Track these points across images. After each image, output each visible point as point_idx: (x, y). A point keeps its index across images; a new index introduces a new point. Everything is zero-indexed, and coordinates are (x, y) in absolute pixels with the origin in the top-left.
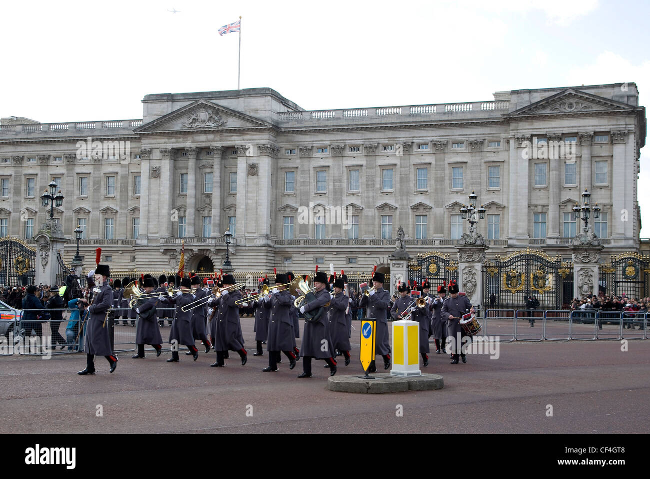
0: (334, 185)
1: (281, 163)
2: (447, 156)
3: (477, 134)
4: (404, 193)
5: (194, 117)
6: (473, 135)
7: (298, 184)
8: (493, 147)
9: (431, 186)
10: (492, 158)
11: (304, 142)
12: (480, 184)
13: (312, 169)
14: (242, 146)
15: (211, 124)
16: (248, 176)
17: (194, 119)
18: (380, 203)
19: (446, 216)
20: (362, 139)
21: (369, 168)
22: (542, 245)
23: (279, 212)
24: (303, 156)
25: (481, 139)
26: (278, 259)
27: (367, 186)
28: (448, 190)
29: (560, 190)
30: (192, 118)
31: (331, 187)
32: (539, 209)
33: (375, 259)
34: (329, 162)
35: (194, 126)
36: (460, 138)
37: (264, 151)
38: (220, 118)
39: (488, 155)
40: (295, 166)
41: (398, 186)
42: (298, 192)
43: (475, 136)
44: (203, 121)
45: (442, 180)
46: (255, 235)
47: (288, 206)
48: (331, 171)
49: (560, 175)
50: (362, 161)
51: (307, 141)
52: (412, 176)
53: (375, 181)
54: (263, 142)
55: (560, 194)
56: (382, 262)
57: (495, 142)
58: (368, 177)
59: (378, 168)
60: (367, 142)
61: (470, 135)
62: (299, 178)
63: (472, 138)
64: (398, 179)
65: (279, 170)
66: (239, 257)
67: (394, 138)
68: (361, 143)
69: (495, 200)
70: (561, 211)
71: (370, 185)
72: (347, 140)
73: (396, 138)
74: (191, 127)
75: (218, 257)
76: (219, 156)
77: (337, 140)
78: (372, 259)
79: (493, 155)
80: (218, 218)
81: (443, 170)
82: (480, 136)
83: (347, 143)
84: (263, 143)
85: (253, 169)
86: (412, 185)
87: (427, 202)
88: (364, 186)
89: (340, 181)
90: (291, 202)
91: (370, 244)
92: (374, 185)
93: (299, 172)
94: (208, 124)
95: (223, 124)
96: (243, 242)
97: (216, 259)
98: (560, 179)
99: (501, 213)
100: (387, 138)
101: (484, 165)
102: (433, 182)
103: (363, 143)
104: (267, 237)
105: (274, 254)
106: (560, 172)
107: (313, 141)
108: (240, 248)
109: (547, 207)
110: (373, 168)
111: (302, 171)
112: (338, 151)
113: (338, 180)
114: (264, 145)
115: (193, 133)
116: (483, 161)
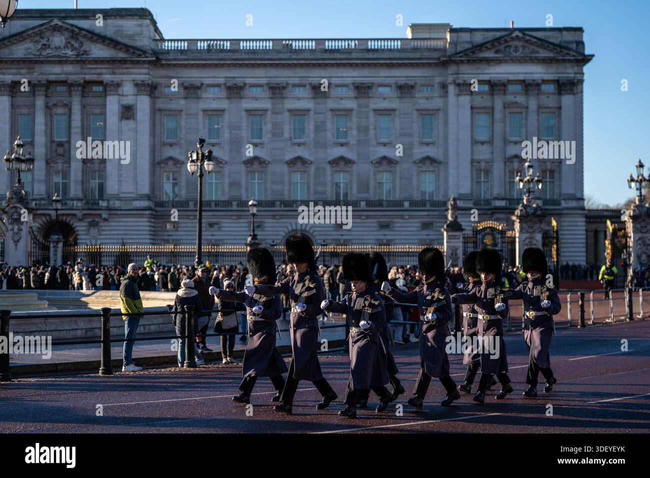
0: (230, 133)
1: (160, 104)
2: (372, 101)
3: (407, 77)
4: (320, 144)
5: (44, 41)
6: (403, 77)
7: (183, 132)
8: (426, 92)
9: (353, 136)
10: (424, 104)
11: (190, 78)
12: (411, 135)
13: (201, 113)
14: (112, 81)
15: (69, 52)
16: (121, 120)
17: (45, 45)
18: (290, 156)
19: (372, 172)
20: (266, 77)
21: (276, 113)
22: (488, 207)
23: (159, 166)
24: (189, 95)
25: (411, 83)
26: (159, 225)
27: (274, 135)
28: (373, 142)
29: (505, 144)
30: (41, 43)
31: (227, 135)
32: (483, 165)
33: (285, 225)
34: (224, 104)
35: (44, 53)
36: (387, 81)
37: (143, 88)
38: (82, 44)
39: (420, 101)
40: (179, 108)
41: (312, 135)
42: (183, 142)
43: (405, 79)
44: (57, 48)
45: (366, 130)
46: (133, 195)
47: (171, 158)
48: (226, 116)
49: (505, 127)
50: (267, 104)
51: (194, 78)
52: (329, 125)
53: (283, 129)
54: (142, 77)
55: (505, 149)
56: (294, 228)
57: (427, 86)
58: (275, 124)
59: (287, 113)
60: (274, 81)
61: (400, 77)
62: (183, 124)
63: (402, 81)
64: (312, 127)
65: (158, 113)
66: (112, 224)
67: (307, 77)
68: (265, 82)
69: (431, 154)
70: (507, 167)
71: (277, 133)
72: (246, 77)
73: (310, 77)
74: (41, 55)
75: (83, 224)
76: (79, 93)
77: (234, 78)
78: (282, 225)
79: (426, 101)
80: (80, 174)
81: (368, 118)
82: (411, 79)
83: (247, 82)
84: (142, 79)
85: (128, 112)
86: (329, 135)
87: (350, 155)
88: (269, 135)
89: (238, 128)
90: (174, 152)
91: (281, 206)
92: (282, 134)
93: (184, 117)
94: (65, 52)
95: (85, 52)
96: (117, 204)
97: (81, 226)
98: (505, 132)
99: (436, 169)
100: (298, 77)
101: (415, 112)
102: (355, 132)
103: (267, 82)
104: (148, 197)
105: (154, 218)
106: (505, 124)
107: (202, 78)
108: (114, 212)
109: (491, 164)
110: (282, 113)
111: (187, 115)
112: (235, 91)
113: (235, 127)
114: (143, 81)
115: (42, 62)
116: (414, 107)
